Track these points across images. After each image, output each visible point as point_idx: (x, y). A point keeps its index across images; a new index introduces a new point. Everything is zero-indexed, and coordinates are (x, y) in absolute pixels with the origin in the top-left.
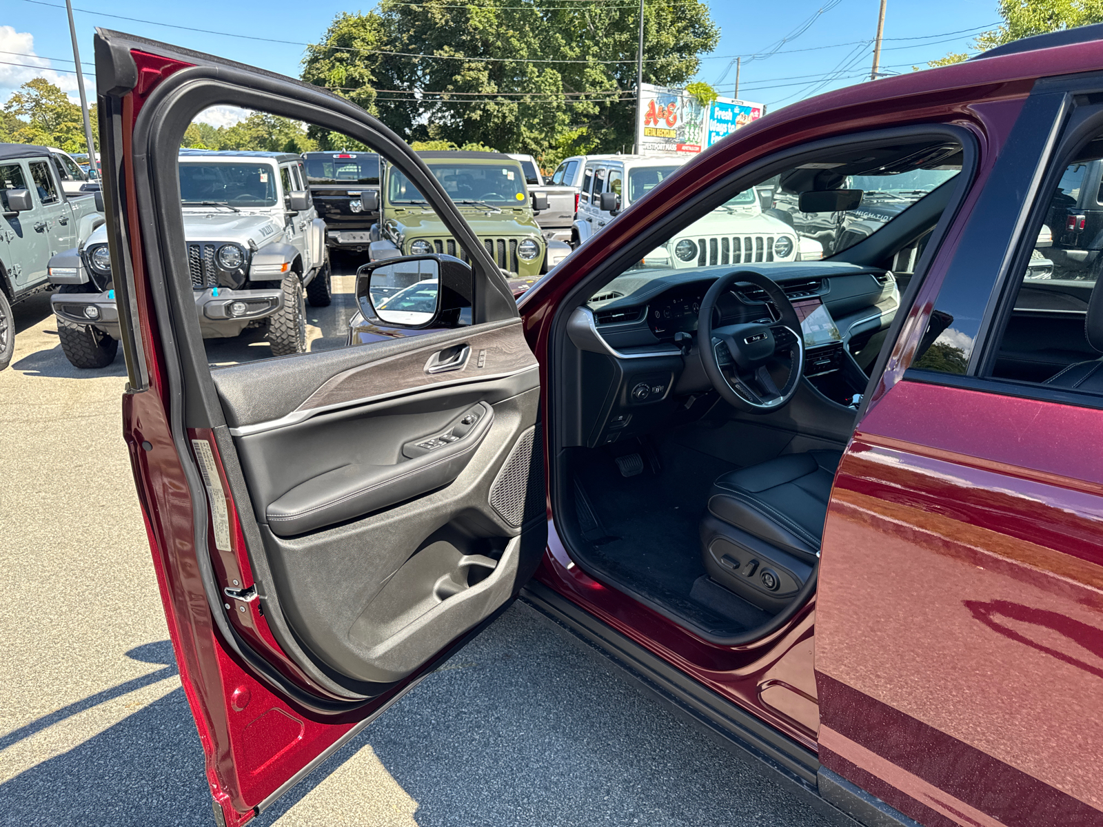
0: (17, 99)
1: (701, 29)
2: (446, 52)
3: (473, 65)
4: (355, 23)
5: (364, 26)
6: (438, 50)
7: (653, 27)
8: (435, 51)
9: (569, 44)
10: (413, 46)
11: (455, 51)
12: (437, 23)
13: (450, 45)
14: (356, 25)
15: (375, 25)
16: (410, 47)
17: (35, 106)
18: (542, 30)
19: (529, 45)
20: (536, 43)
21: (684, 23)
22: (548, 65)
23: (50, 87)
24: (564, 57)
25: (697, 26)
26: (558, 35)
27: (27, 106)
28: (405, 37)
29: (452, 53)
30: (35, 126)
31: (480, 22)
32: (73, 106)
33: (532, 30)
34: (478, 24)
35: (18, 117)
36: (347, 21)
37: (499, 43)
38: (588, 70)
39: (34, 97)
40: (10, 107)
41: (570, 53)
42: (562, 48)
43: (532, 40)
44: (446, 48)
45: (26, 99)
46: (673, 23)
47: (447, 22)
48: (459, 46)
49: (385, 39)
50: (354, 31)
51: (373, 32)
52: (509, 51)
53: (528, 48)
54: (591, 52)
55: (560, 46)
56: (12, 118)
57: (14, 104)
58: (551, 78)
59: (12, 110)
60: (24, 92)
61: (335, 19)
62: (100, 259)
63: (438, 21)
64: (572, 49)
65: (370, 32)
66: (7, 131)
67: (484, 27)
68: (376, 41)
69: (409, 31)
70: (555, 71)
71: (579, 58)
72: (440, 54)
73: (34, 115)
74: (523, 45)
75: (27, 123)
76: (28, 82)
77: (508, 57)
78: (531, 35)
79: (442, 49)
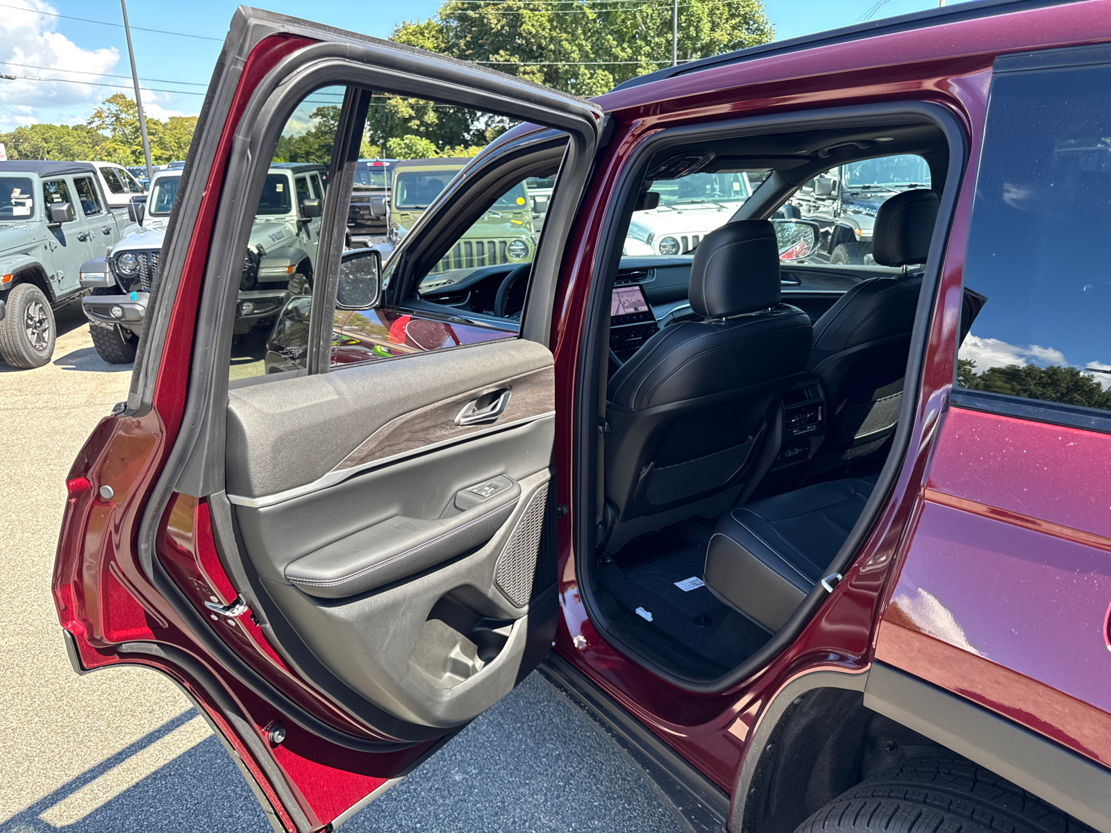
0: (99, 115)
1: (756, 26)
2: (502, 56)
3: (528, 69)
4: (414, 31)
5: (422, 34)
6: (493, 54)
7: (706, 26)
8: (491, 56)
9: (621, 45)
10: (470, 51)
11: (511, 55)
12: (493, 29)
13: (506, 50)
14: (414, 33)
15: (434, 33)
16: (467, 53)
17: (116, 121)
18: (595, 32)
19: (580, 47)
20: (588, 48)
21: (738, 20)
22: (600, 67)
23: (129, 102)
24: (616, 58)
25: (751, 22)
26: (609, 36)
27: (108, 121)
28: (462, 42)
29: (508, 57)
30: (116, 140)
31: (533, 25)
32: (151, 120)
33: (584, 33)
34: (531, 28)
35: (100, 132)
36: (406, 29)
37: (552, 47)
38: (640, 70)
39: (114, 112)
40: (91, 122)
41: (622, 54)
42: (613, 50)
43: (584, 43)
44: (502, 52)
45: (107, 115)
46: (727, 20)
47: (503, 27)
48: (516, 50)
49: (443, 45)
50: (413, 38)
51: (431, 39)
52: (561, 54)
53: (580, 50)
54: (643, 53)
55: (611, 47)
56: (94, 133)
57: (96, 119)
58: (602, 80)
59: (94, 125)
60: (105, 107)
61: (395, 28)
62: (126, 264)
63: (493, 26)
64: (623, 50)
65: (428, 39)
66: (91, 146)
67: (537, 31)
68: (434, 48)
69: (465, 37)
70: (606, 73)
71: (631, 59)
72: (496, 59)
73: (114, 130)
74: (574, 48)
75: (108, 138)
76: (108, 98)
77: (561, 60)
78: (582, 37)
79: (498, 54)
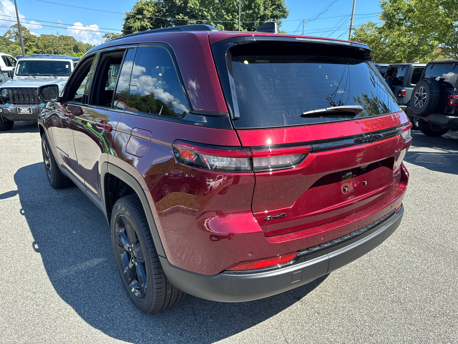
0: (9, 32)
2: (181, 16)
3: (192, 22)
4: (144, 4)
5: (148, 5)
6: (177, 15)
7: (262, 9)
9: (228, 15)
10: (168, 13)
11: (184, 16)
12: (177, 4)
14: (145, 4)
15: (153, 5)
16: (166, 14)
17: (16, 35)
18: (217, 8)
20: (214, 14)
21: (275, 6)
22: (219, 23)
23: (22, 27)
24: (226, 19)
25: (281, 8)
26: (223, 11)
27: (13, 35)
28: (164, 10)
29: (183, 17)
30: (16, 44)
31: (192, 4)
32: (32, 35)
35: (10, 40)
36: (141, 3)
37: (200, 13)
38: (235, 25)
39: (16, 31)
40: (6, 35)
41: (228, 18)
42: (224, 16)
43: (212, 13)
44: (181, 14)
45: (12, 32)
46: (271, 6)
47: (181, 4)
48: (186, 14)
49: (157, 10)
50: (144, 7)
51: (152, 7)
52: (203, 17)
53: (211, 16)
54: (236, 18)
55: (224, 15)
56: (7, 40)
57: (8, 34)
58: (220, 28)
59: (7, 37)
60: (12, 30)
61: (137, 2)
62: (4, 93)
63: (177, 3)
64: (228, 16)
66: (5, 46)
67: (194, 7)
68: (153, 11)
69: (166, 7)
70: (222, 25)
71: (231, 20)
72: (178, 17)
73: (16, 39)
74: (209, 14)
75: (13, 42)
76: (13, 25)
77: (204, 19)
78: (212, 10)
79: (179, 15)
